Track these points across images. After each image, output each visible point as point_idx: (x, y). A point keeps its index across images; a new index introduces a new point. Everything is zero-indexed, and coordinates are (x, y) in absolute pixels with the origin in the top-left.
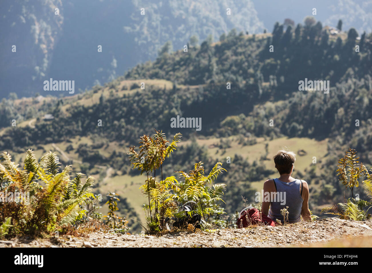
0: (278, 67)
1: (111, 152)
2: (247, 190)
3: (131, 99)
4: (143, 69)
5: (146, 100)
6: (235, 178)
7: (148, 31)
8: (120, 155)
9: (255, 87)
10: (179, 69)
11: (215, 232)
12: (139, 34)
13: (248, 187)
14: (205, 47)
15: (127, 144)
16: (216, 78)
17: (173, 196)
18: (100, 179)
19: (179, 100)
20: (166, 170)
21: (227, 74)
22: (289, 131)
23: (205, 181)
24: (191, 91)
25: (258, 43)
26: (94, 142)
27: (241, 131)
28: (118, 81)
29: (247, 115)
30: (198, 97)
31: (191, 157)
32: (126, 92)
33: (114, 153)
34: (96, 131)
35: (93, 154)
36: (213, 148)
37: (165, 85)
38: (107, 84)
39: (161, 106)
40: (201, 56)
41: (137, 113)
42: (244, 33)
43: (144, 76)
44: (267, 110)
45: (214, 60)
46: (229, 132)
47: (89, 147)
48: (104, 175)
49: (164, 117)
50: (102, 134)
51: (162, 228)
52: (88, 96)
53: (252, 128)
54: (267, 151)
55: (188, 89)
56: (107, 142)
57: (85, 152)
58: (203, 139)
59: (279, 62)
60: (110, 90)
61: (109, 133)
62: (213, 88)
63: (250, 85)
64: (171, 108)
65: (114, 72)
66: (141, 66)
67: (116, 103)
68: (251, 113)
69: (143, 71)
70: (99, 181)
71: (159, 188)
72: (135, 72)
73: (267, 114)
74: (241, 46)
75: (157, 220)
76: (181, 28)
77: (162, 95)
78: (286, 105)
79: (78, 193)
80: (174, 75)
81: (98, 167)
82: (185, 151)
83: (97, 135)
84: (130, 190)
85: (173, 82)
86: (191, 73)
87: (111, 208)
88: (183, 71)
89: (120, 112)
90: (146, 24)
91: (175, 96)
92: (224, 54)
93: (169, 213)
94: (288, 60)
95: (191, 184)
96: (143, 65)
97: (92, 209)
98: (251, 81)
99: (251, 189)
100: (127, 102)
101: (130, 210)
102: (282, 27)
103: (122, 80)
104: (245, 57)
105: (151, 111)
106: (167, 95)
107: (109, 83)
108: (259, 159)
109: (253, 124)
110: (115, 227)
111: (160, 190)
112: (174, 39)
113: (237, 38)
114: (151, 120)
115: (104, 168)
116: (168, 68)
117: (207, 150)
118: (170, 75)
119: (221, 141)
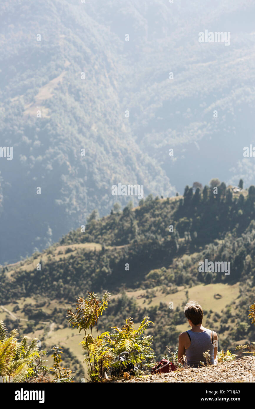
0: (191, 224)
1: (53, 309)
2: (173, 333)
3: (66, 261)
4: (75, 235)
5: (80, 262)
6: (162, 323)
7: (76, 202)
8: (60, 312)
9: (172, 243)
10: (106, 233)
11: (147, 378)
12: (70, 205)
13: (174, 330)
14: (127, 212)
15: (66, 301)
16: (138, 238)
17: (109, 349)
18: (44, 334)
19: (108, 259)
20: (102, 321)
21: (147, 234)
22: (205, 278)
23: (136, 333)
24: (118, 251)
25: (172, 205)
26: (37, 302)
27: (163, 282)
28: (54, 247)
29: (167, 268)
30: (124, 256)
31: (122, 308)
32: (62, 256)
33: (56, 309)
34: (38, 291)
35: (37, 312)
36: (140, 298)
37: (95, 248)
38: (45, 250)
39: (92, 266)
40: (124, 220)
41: (72, 273)
42: (160, 197)
43: (77, 241)
44: (185, 262)
45: (135, 222)
46: (154, 283)
47: (33, 307)
48: (48, 329)
49: (96, 275)
50: (44, 294)
51: (102, 378)
52: (29, 262)
53: (173, 279)
54: (187, 297)
55: (115, 249)
56: (48, 300)
57: (30, 311)
58: (131, 291)
59: (191, 220)
60: (48, 256)
61: (50, 293)
62: (136, 246)
63: (168, 242)
64: (102, 266)
65: (51, 240)
66: (73, 232)
67: (54, 266)
68: (171, 266)
69: (75, 237)
70: (44, 335)
71: (96, 343)
72: (68, 238)
73: (185, 265)
74: (158, 209)
75: (97, 372)
76: (105, 197)
77: (93, 256)
78: (201, 257)
79: (26, 354)
80: (102, 238)
81: (42, 323)
82: (117, 303)
83: (39, 295)
84: (72, 341)
85: (102, 244)
86: (117, 236)
87: (56, 360)
88: (109, 234)
89: (58, 274)
90: (74, 197)
91: (105, 256)
92: (143, 217)
93: (106, 364)
94: (198, 217)
95: (124, 337)
96: (74, 231)
97: (40, 363)
98: (169, 238)
99: (176, 331)
100: (63, 265)
101: (72, 358)
102: (191, 190)
103: (57, 245)
104: (162, 218)
105: (85, 270)
106: (97, 256)
107: (46, 250)
108: (181, 305)
109: (173, 275)
110: (61, 377)
111: (97, 344)
112: (100, 207)
113: (153, 202)
114: (85, 278)
115: (48, 323)
116: (96, 232)
117: (135, 301)
118: (99, 238)
119: (147, 292)
